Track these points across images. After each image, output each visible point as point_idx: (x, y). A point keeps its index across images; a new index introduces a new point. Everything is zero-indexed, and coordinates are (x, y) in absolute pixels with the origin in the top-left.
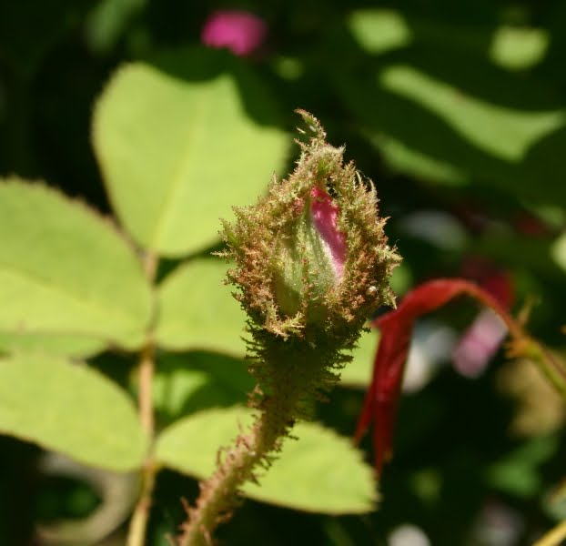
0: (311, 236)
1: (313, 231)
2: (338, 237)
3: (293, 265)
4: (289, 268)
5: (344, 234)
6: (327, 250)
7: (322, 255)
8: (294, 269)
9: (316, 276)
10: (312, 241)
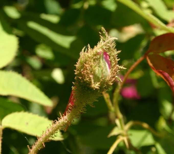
0: (104, 61)
1: (104, 60)
2: (109, 62)
3: (99, 69)
4: (97, 70)
5: (111, 62)
6: (107, 65)
7: (106, 67)
8: (99, 70)
9: (104, 72)
10: (104, 63)
